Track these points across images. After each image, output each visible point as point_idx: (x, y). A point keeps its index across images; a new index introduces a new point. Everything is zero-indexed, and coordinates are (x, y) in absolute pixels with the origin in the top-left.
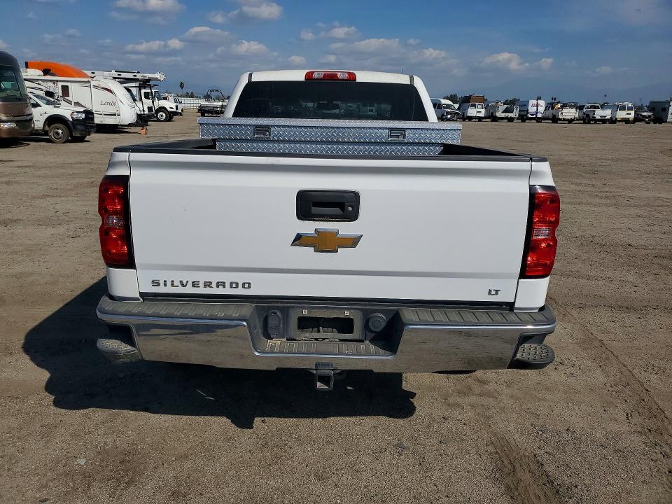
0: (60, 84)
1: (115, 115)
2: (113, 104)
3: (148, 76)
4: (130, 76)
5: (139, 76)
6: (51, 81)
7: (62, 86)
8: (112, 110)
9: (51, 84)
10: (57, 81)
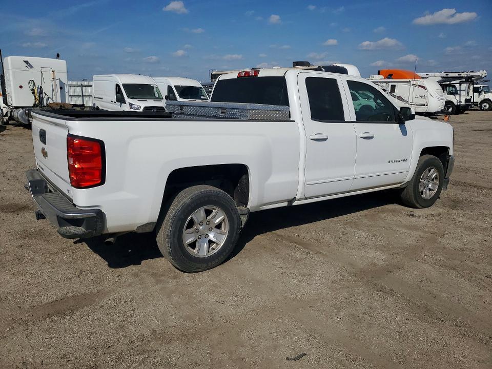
0: (391, 84)
1: (424, 105)
2: (424, 97)
3: (470, 74)
4: (456, 75)
5: (463, 75)
6: (385, 82)
7: (392, 85)
8: (422, 101)
9: (385, 84)
10: (389, 82)
